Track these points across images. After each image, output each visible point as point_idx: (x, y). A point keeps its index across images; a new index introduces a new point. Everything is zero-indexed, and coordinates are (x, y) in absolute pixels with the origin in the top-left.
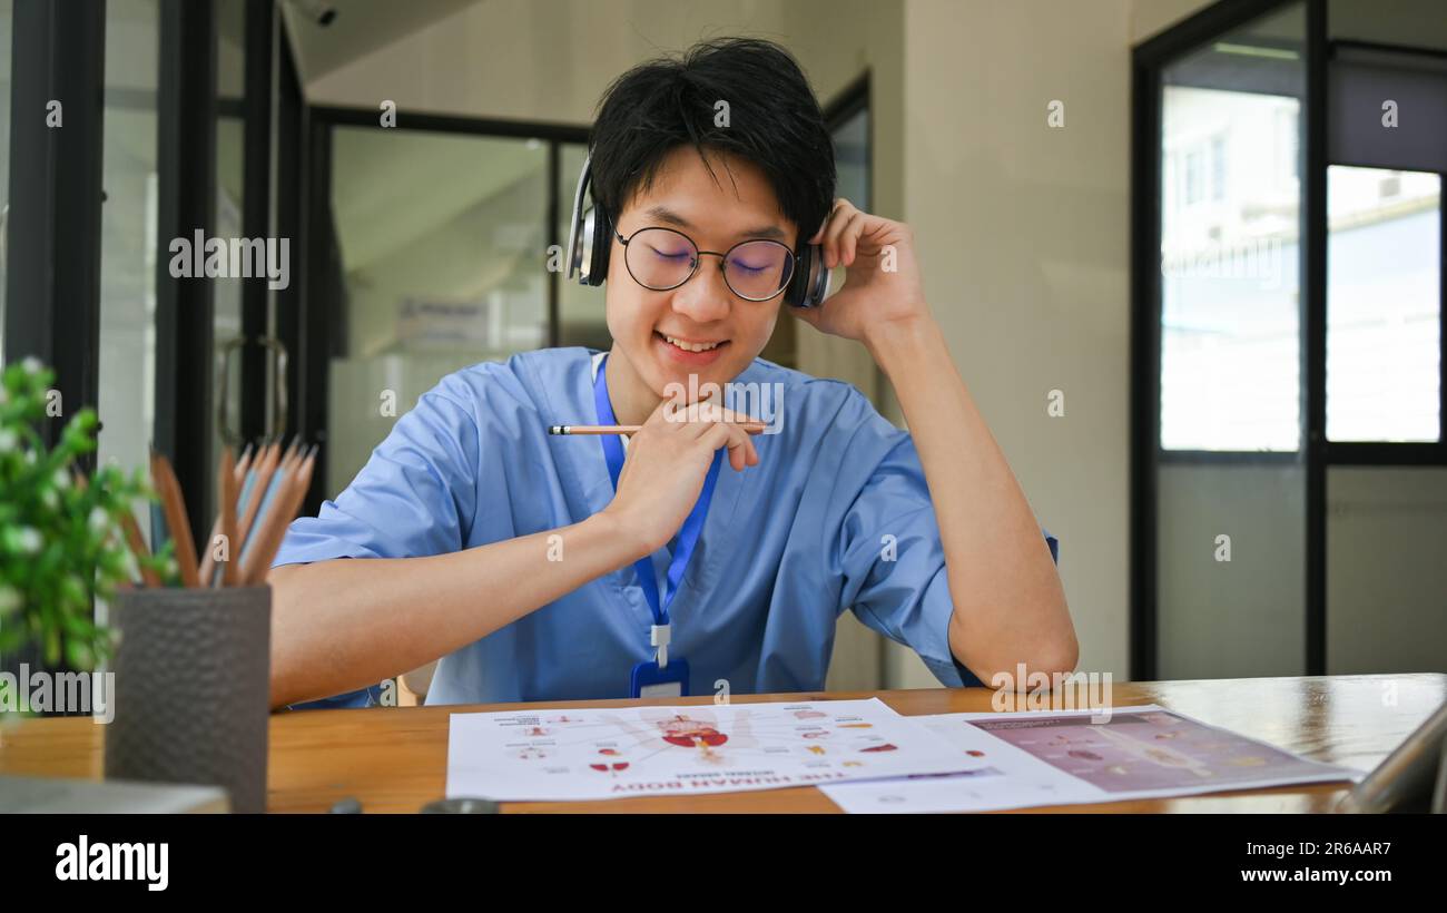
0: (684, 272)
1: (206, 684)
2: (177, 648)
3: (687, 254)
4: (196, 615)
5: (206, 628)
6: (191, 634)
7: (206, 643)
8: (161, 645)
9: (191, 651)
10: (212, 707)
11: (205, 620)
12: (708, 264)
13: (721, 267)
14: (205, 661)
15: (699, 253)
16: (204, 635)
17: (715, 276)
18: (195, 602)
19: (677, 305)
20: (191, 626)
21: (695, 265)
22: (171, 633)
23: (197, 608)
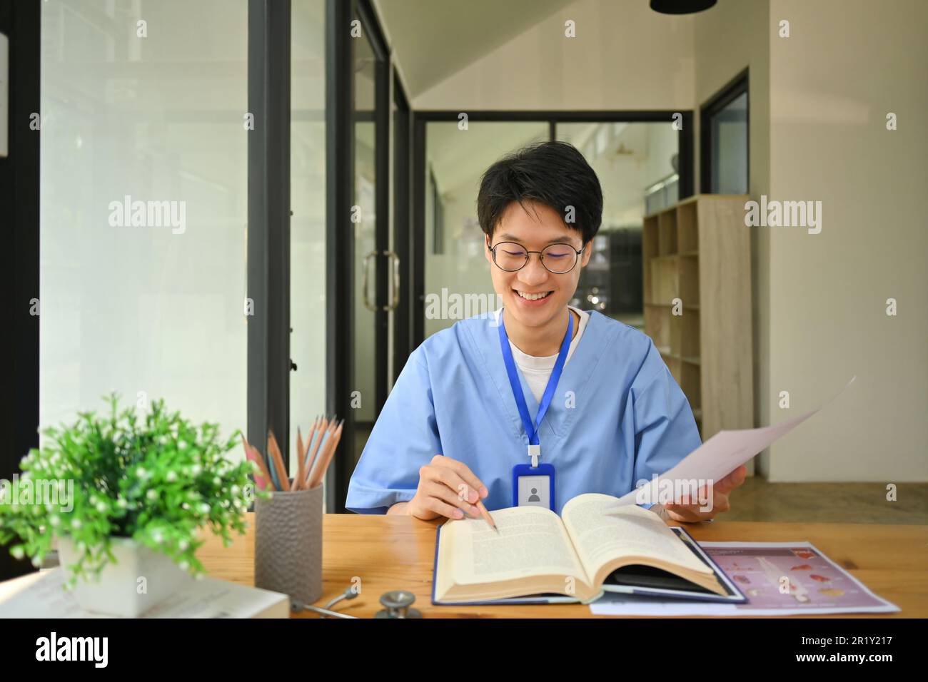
0: (522, 262)
1: (292, 534)
2: (280, 518)
3: (522, 253)
4: (288, 504)
5: (293, 509)
6: (286, 512)
7: (293, 516)
8: (274, 516)
9: (286, 519)
10: (295, 543)
11: (291, 505)
12: (534, 257)
13: (541, 258)
14: (292, 523)
15: (528, 252)
16: (291, 512)
17: (537, 263)
18: (288, 498)
19: (520, 278)
20: (285, 508)
21: (528, 258)
22: (278, 511)
23: (287, 501)
